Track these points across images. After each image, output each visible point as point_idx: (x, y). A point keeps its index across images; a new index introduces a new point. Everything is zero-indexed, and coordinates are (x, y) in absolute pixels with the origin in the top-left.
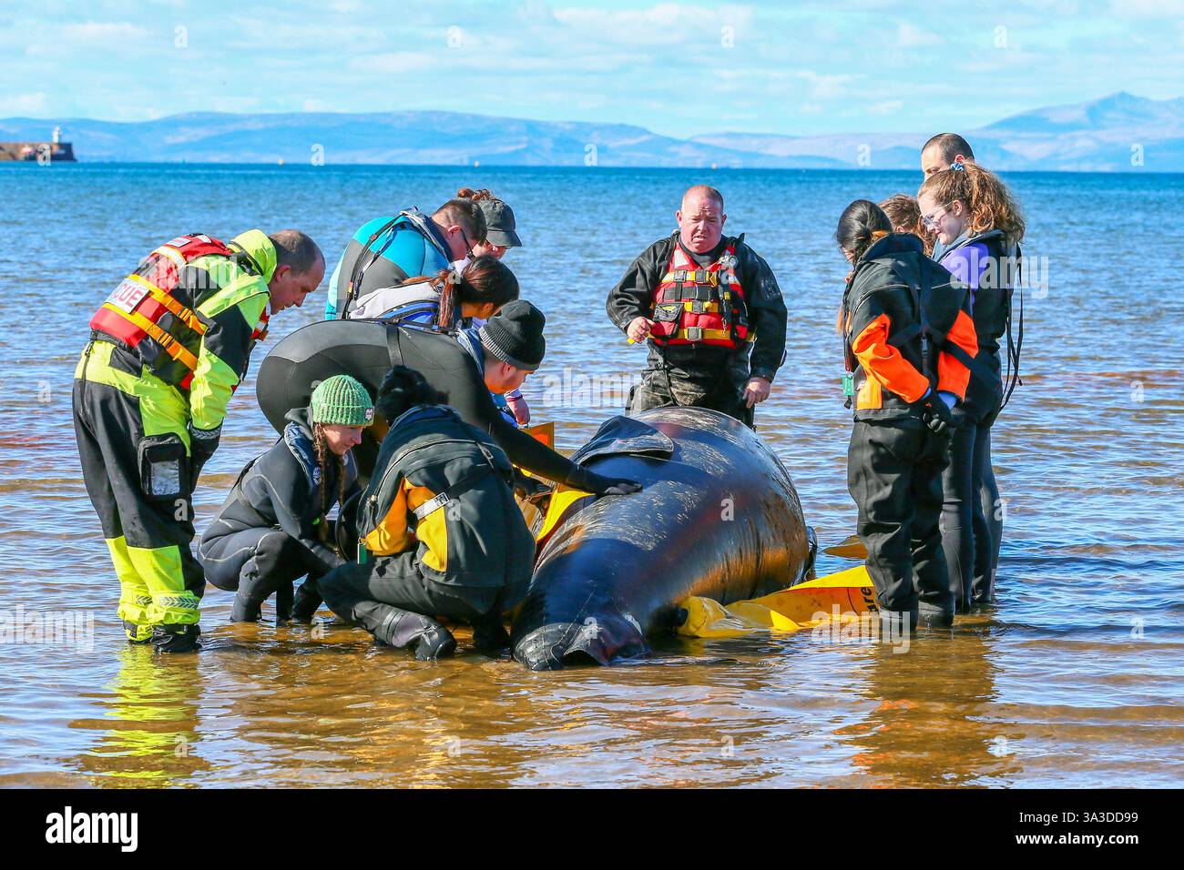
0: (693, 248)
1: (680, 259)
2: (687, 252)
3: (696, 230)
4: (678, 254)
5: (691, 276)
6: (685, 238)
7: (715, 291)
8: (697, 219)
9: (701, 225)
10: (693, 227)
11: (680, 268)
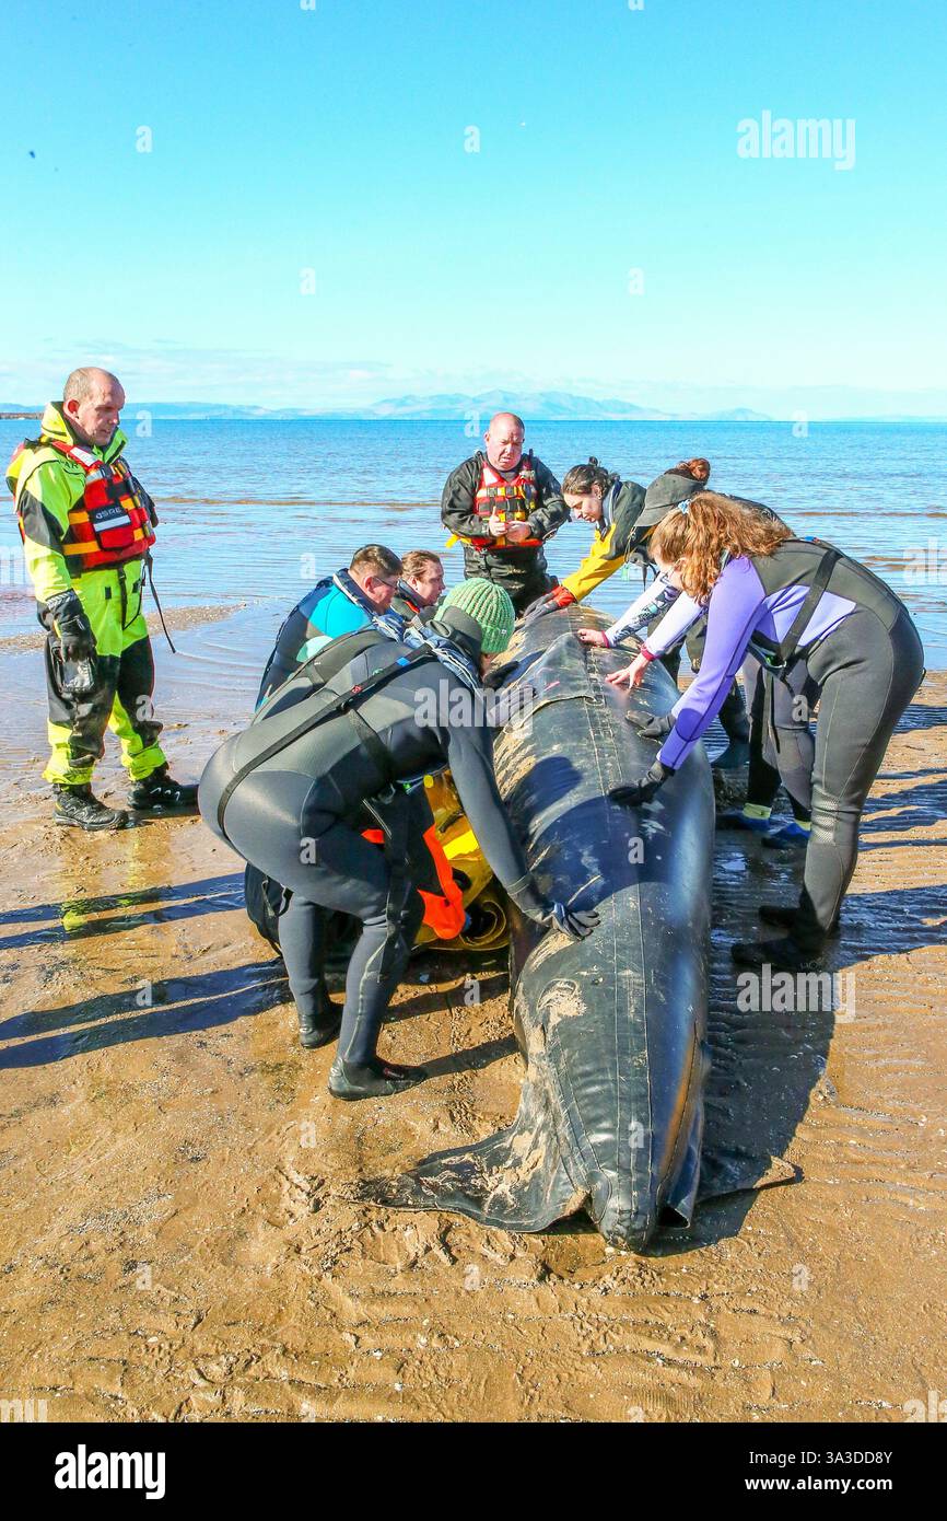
0: (498, 467)
1: (489, 477)
2: (494, 470)
3: (503, 452)
4: (487, 473)
5: (501, 492)
6: (492, 459)
7: (522, 502)
8: (505, 443)
9: (508, 448)
10: (501, 450)
11: (490, 486)
